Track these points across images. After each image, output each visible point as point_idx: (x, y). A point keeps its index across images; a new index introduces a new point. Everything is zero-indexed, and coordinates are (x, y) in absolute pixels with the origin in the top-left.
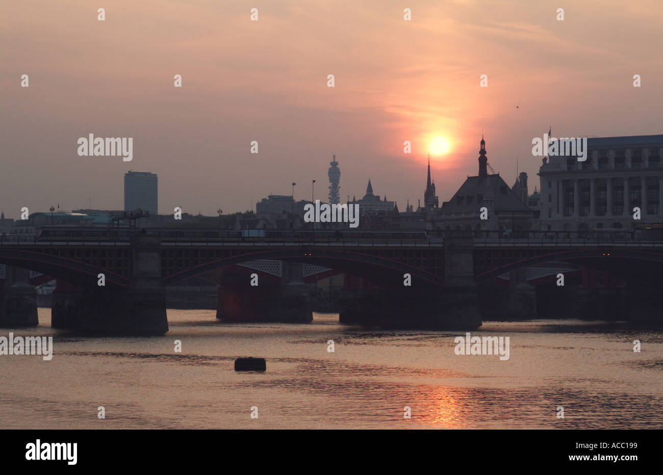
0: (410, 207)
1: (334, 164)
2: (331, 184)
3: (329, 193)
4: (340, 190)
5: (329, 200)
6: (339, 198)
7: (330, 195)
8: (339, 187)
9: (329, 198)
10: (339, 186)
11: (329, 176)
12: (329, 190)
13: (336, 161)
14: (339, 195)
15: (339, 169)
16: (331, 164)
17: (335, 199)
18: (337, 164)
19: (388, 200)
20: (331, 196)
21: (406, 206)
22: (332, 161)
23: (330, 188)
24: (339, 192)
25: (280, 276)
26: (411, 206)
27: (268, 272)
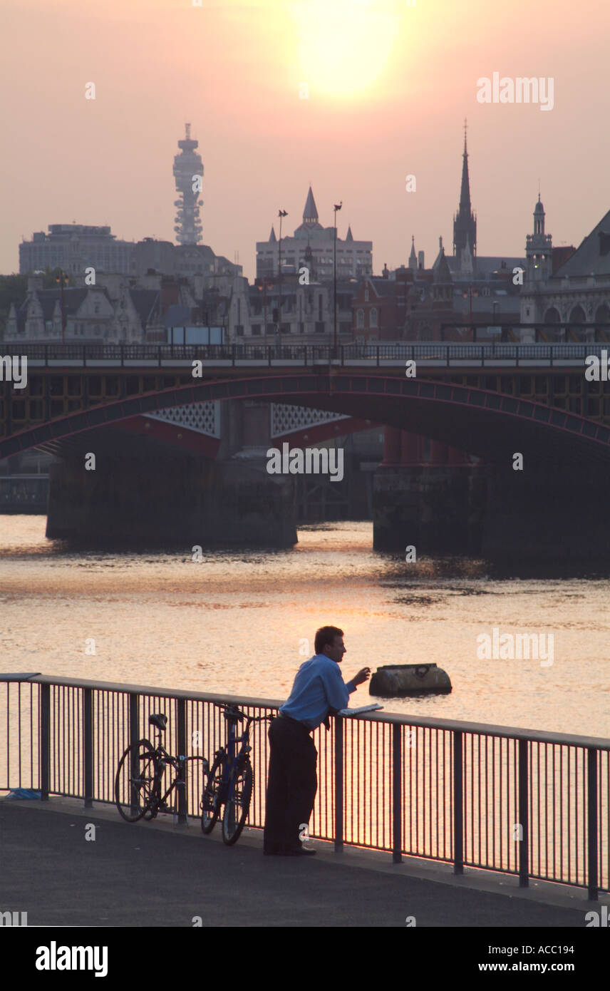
0: (417, 256)
1: (188, 146)
2: (182, 194)
3: (176, 216)
4: (202, 209)
5: (176, 234)
6: (201, 229)
7: (177, 220)
8: (201, 203)
9: (177, 229)
10: (198, 200)
11: (175, 174)
12: (176, 209)
13: (192, 138)
14: (199, 221)
15: (199, 158)
16: (182, 144)
17: (190, 230)
18: (195, 144)
19: (356, 238)
20: (180, 225)
21: (409, 255)
22: (183, 138)
23: (176, 204)
24: (201, 216)
25: (217, 435)
26: (422, 254)
27: (186, 426)
